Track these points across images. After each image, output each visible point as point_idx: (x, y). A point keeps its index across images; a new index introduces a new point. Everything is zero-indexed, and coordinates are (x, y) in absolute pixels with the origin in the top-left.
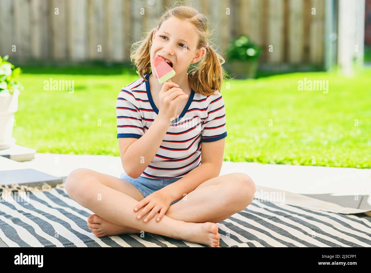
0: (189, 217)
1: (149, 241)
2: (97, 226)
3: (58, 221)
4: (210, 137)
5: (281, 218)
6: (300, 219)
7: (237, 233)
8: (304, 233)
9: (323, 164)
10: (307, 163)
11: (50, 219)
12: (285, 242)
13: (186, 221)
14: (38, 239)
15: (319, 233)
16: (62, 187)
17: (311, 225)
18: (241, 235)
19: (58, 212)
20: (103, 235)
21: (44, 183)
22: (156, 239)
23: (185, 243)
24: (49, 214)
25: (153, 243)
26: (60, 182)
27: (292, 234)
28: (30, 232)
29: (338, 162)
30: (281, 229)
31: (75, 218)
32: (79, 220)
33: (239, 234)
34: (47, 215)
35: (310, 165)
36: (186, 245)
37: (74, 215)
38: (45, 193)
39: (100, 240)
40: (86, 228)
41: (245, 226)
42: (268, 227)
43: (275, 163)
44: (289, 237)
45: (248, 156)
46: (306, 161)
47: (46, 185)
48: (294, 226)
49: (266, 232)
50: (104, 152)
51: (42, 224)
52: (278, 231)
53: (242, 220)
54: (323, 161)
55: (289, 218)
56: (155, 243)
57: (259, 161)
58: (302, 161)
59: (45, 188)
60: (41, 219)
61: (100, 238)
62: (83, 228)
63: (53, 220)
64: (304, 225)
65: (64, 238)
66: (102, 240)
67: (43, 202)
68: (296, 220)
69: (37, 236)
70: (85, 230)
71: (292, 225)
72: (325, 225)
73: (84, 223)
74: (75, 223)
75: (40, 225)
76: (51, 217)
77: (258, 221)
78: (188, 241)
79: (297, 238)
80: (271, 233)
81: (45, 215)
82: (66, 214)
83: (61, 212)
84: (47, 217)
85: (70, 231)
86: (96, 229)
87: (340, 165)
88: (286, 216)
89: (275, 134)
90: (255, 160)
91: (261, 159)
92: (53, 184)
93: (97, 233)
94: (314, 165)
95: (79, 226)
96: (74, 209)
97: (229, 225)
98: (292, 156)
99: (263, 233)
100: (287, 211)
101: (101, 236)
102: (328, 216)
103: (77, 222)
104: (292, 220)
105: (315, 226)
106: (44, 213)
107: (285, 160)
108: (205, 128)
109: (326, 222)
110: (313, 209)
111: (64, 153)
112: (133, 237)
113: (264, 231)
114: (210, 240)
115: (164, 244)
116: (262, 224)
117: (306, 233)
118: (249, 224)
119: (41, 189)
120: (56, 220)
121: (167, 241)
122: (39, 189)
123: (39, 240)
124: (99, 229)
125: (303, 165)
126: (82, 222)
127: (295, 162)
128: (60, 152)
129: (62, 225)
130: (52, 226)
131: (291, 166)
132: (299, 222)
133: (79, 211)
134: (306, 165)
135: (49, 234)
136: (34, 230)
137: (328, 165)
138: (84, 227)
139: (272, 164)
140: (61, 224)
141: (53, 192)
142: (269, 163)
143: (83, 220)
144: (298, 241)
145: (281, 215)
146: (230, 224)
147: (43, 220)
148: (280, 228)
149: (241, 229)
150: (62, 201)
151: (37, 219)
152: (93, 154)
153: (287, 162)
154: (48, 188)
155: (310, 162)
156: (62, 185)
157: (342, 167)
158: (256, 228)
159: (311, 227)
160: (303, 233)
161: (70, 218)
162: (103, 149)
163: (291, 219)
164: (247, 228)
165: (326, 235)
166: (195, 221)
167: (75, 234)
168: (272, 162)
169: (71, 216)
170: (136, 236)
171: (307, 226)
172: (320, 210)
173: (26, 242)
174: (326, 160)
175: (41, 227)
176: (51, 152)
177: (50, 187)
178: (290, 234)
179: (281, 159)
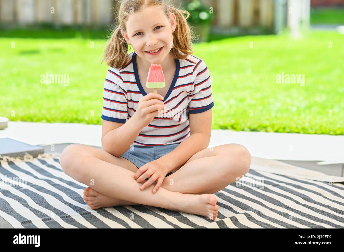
0: (185, 189)
1: (146, 213)
2: (93, 198)
3: (48, 193)
4: (197, 108)
5: (270, 187)
6: (288, 188)
7: (230, 203)
8: (296, 202)
9: (297, 131)
10: (281, 130)
11: (40, 191)
12: (279, 212)
13: (183, 192)
14: (33, 212)
15: (311, 202)
16: (43, 157)
17: (301, 194)
18: (235, 205)
19: (46, 183)
20: (98, 207)
21: (26, 153)
22: (152, 210)
23: (182, 214)
24: (37, 185)
25: (150, 214)
26: (42, 152)
27: (285, 204)
28: (24, 205)
29: (312, 129)
30: (273, 198)
31: (65, 189)
32: (69, 192)
33: (232, 204)
34: (36, 187)
35: (284, 132)
36: (183, 216)
37: (63, 187)
38: (27, 163)
39: (96, 212)
40: (79, 200)
41: (237, 196)
42: (259, 197)
43: (249, 130)
44: (283, 207)
45: (222, 124)
46: (279, 128)
47: (28, 155)
48: (285, 195)
49: (258, 201)
50: (76, 120)
51: (33, 196)
52: (270, 200)
53: (232, 190)
54: (297, 128)
55: (277, 187)
56: (153, 215)
57: (233, 128)
58: (276, 129)
59: (26, 158)
60: (31, 191)
61: (95, 210)
62: (75, 199)
63: (43, 192)
64: (294, 194)
65: (59, 210)
66: (98, 212)
67: (28, 173)
68: (284, 189)
69: (31, 209)
70: (78, 202)
71: (282, 194)
72: (315, 194)
73: (75, 195)
74: (66, 195)
75: (32, 197)
76: (41, 189)
77: (248, 191)
78: (185, 212)
79: (290, 207)
80: (263, 203)
81: (34, 187)
82: (54, 185)
83: (49, 183)
84: (36, 189)
85: (63, 204)
86: (92, 202)
87: (314, 131)
88: (274, 185)
89: (242, 100)
90: (229, 127)
91: (235, 126)
92: (35, 154)
93: (93, 206)
94: (288, 132)
95: (71, 198)
96: (61, 180)
97: (220, 195)
98: (266, 123)
99: (256, 203)
100: (274, 180)
101: (96, 208)
102: (315, 185)
103: (68, 194)
104: (281, 189)
105: (305, 195)
106: (32, 185)
107: (259, 127)
108: (193, 100)
109: (314, 190)
110: (299, 178)
111: (36, 122)
112: (128, 208)
113: (257, 201)
114: (208, 211)
115: (161, 215)
116: (252, 194)
117: (298, 203)
118: (239, 194)
119: (23, 159)
120: (46, 192)
121: (163, 212)
122: (21, 159)
123: (35, 213)
124: (95, 202)
125: (277, 132)
126: (73, 194)
127: (269, 129)
128: (32, 121)
129: (53, 197)
130: (43, 198)
131: (265, 133)
132: (289, 191)
133: (67, 182)
134: (280, 132)
135: (42, 207)
136: (27, 202)
137: (302, 132)
138: (77, 199)
139: (246, 131)
140: (52, 195)
141: (36, 162)
142: (243, 130)
143: (73, 191)
144: (292, 211)
145: (269, 184)
146: (222, 194)
147: (33, 192)
148: (271, 197)
149: (233, 199)
150: (47, 172)
151: (27, 191)
152: (65, 122)
153: (261, 129)
154: (30, 159)
155: (284, 129)
156: (44, 155)
157: (316, 133)
158: (248, 197)
159: (302, 196)
160: (294, 203)
161: (60, 190)
162: (75, 116)
163: (279, 188)
164: (239, 198)
165: (318, 204)
166: (192, 192)
167: (69, 206)
168: (246, 129)
169: (61, 188)
170: (131, 207)
171: (297, 196)
172: (306, 179)
173: (21, 215)
174: (300, 127)
175: (33, 199)
176: (23, 120)
177: (32, 157)
178: (282, 204)
179: (255, 126)
